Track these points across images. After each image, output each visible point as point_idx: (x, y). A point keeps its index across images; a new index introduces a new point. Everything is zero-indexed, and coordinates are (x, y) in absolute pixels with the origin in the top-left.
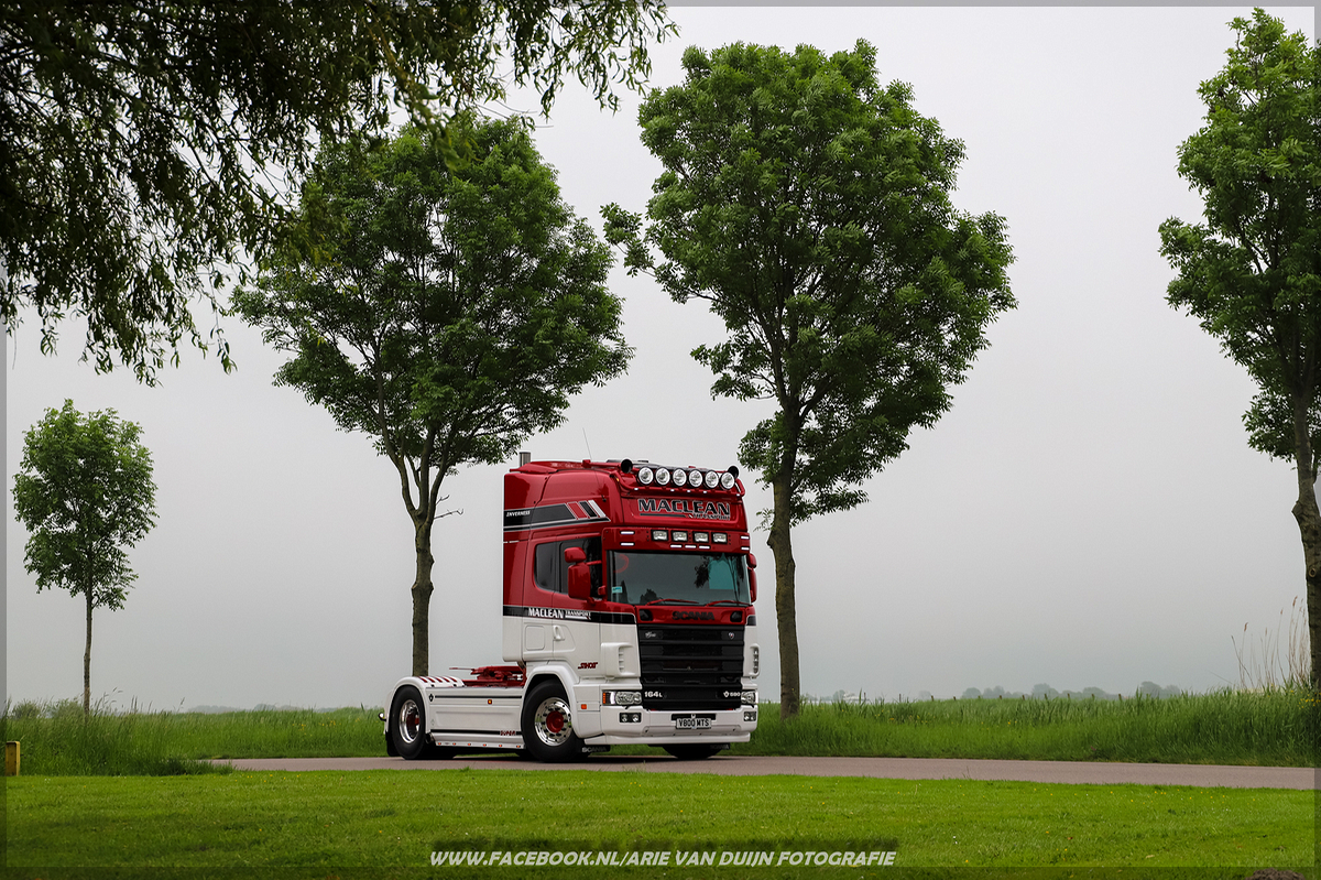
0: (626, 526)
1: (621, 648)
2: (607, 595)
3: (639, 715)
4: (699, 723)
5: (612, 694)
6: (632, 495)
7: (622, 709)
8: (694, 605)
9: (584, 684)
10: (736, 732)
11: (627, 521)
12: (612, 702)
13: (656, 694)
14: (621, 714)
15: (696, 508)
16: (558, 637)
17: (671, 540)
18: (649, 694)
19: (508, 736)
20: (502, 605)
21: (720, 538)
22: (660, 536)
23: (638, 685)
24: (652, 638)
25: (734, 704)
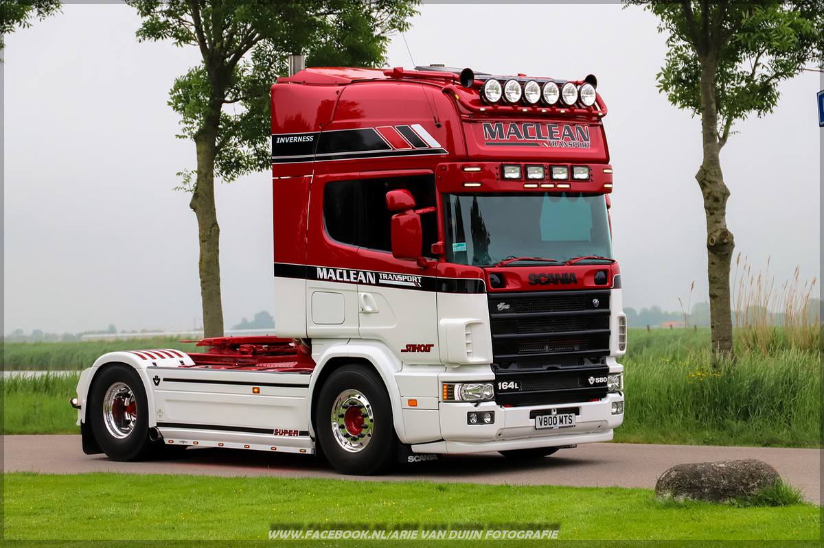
0: (468, 159)
1: (469, 325)
2: (446, 255)
3: (492, 414)
4: (561, 421)
5: (457, 387)
6: (476, 116)
7: (470, 407)
8: (552, 263)
9: (408, 372)
10: (601, 428)
11: (470, 154)
12: (457, 398)
13: (512, 385)
14: (469, 414)
15: (551, 133)
16: (368, 309)
17: (524, 177)
18: (503, 386)
19: (287, 437)
20: (273, 263)
21: (581, 174)
22: (512, 173)
23: (489, 374)
24: (505, 311)
25: (599, 393)
